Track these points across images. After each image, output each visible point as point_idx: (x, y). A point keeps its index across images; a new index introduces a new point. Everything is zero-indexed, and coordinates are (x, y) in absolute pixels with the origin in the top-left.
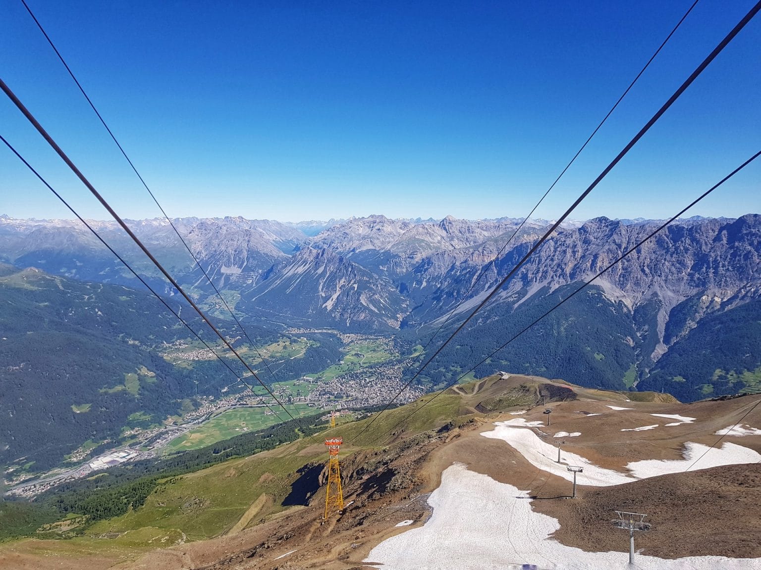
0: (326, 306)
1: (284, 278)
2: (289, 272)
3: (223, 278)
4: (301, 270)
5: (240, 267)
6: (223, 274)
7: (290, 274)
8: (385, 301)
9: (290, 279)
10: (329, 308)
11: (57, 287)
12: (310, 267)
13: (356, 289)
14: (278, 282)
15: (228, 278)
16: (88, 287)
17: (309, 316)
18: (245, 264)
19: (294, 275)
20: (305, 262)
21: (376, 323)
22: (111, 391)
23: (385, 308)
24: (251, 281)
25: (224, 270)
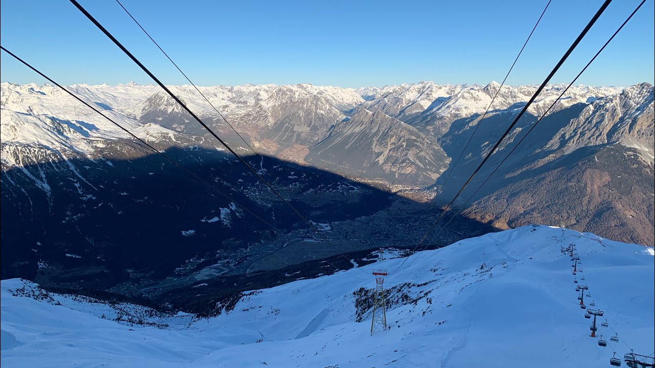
0: (378, 161)
1: (343, 136)
2: (348, 131)
3: (295, 135)
4: (358, 129)
5: (309, 126)
6: (295, 132)
7: (349, 133)
8: (431, 158)
9: (349, 137)
10: (381, 162)
11: (170, 138)
12: (366, 127)
13: (404, 147)
14: (339, 139)
15: (299, 135)
16: (193, 140)
17: (364, 169)
18: (313, 123)
19: (352, 134)
20: (362, 123)
21: (421, 176)
22: (209, 221)
23: (430, 164)
24: (317, 138)
25: (296, 129)
